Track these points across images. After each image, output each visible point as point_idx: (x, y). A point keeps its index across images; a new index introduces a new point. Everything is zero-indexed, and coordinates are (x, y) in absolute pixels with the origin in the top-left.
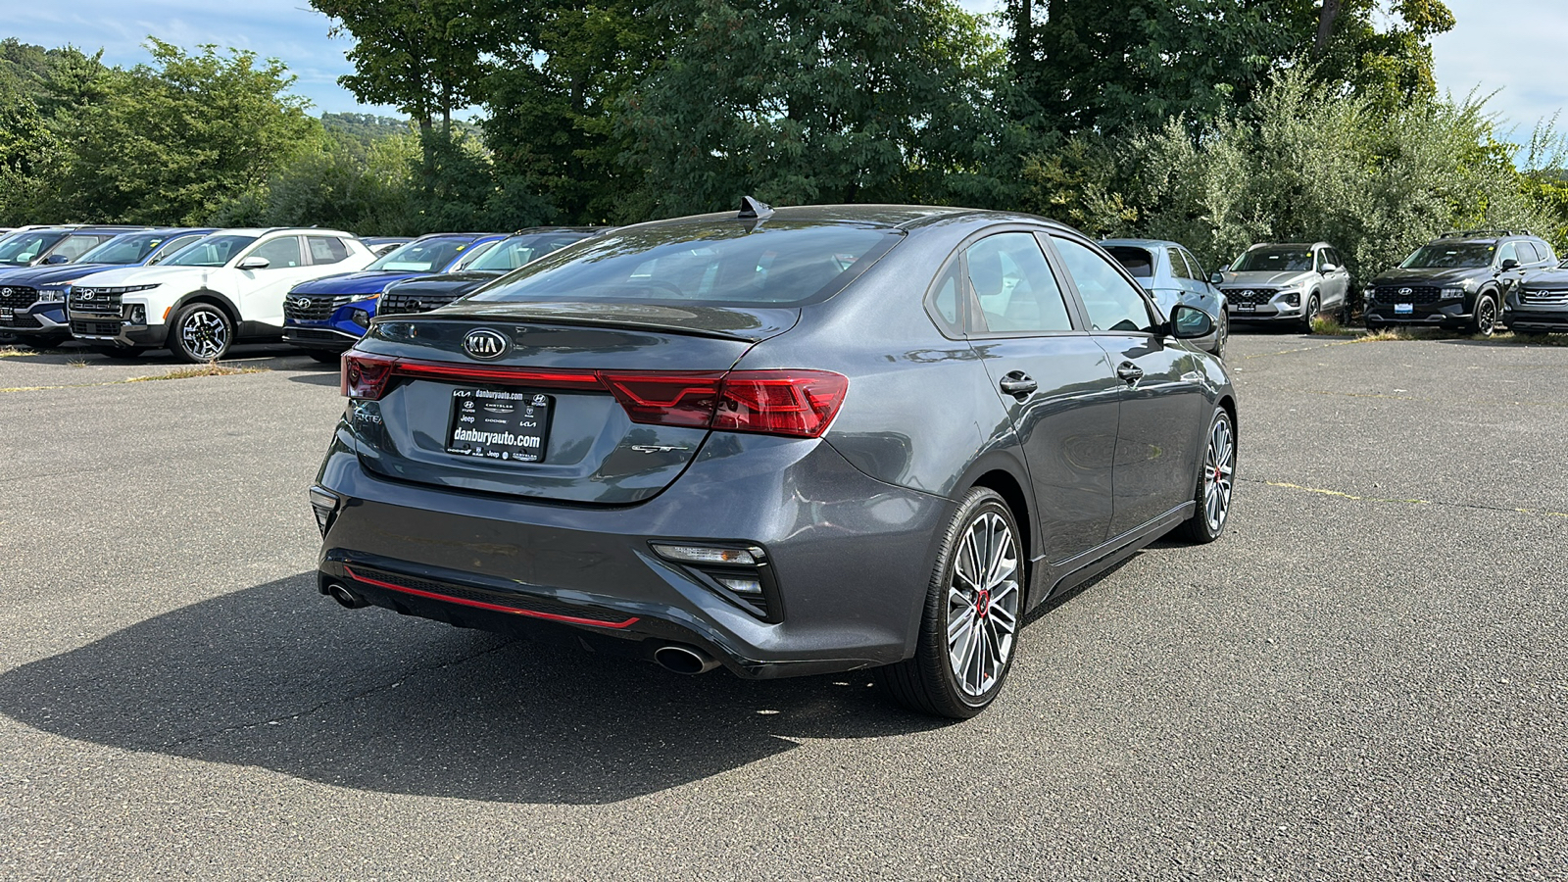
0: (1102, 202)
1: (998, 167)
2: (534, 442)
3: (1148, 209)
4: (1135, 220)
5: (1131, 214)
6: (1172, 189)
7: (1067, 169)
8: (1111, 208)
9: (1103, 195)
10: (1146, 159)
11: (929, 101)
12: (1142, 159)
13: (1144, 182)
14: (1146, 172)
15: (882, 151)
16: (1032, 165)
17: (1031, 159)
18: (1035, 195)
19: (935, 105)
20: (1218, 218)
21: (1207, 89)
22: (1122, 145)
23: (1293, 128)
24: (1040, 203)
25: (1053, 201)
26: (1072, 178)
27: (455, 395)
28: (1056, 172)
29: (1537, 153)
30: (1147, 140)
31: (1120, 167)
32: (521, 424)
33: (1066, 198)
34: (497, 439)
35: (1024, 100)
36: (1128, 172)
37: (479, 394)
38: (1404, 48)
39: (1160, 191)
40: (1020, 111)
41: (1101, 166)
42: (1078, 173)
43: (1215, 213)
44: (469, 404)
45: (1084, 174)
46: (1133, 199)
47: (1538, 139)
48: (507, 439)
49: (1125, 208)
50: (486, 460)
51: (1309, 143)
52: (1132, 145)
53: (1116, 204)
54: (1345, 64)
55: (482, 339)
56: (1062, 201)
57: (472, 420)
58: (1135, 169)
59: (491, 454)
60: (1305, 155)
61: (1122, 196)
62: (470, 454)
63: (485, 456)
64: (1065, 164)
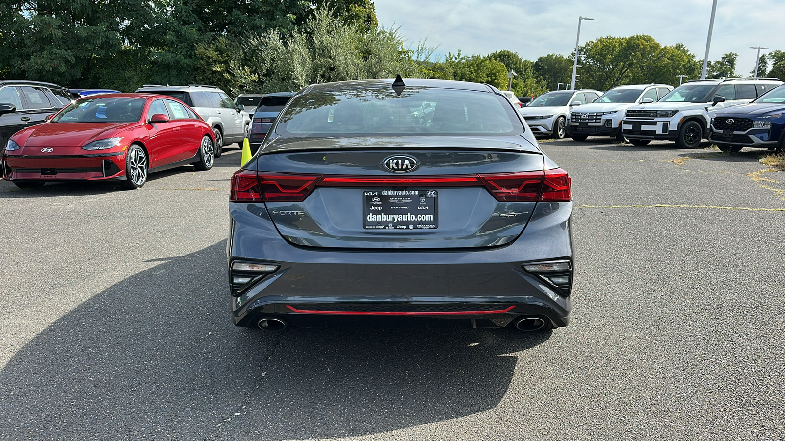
0: (239, 71)
1: (181, 50)
2: (430, 217)
3: (262, 75)
4: (257, 81)
5: (254, 77)
6: (272, 65)
7: (218, 53)
8: (244, 74)
9: (239, 67)
10: (258, 49)
11: (135, 11)
12: (256, 50)
13: (258, 61)
14: (259, 57)
15: (111, 37)
16: (200, 49)
17: (199, 46)
18: (202, 65)
19: (138, 14)
20: (302, 81)
21: (282, 16)
22: (245, 42)
23: (326, 39)
24: (206, 70)
25: (214, 69)
26: (222, 57)
27: (365, 194)
28: (214, 54)
29: (420, 55)
30: (257, 40)
31: (245, 53)
32: (418, 208)
33: (220, 68)
34: (402, 218)
35: (190, 14)
36: (250, 56)
37: (384, 193)
38: (364, 3)
39: (266, 66)
40: (189, 20)
41: (235, 52)
42: (225, 55)
43: (300, 78)
44: (376, 200)
45: (228, 56)
46: (254, 70)
47: (420, 49)
48: (410, 217)
49: (251, 74)
50: (396, 231)
51: (337, 46)
52: (250, 42)
53: (246, 72)
54: (342, 9)
55: (400, 161)
56: (219, 69)
57: (380, 208)
58: (252, 55)
59: (400, 227)
60: (336, 52)
61: (249, 68)
62: (384, 228)
63: (396, 228)
64: (217, 50)
